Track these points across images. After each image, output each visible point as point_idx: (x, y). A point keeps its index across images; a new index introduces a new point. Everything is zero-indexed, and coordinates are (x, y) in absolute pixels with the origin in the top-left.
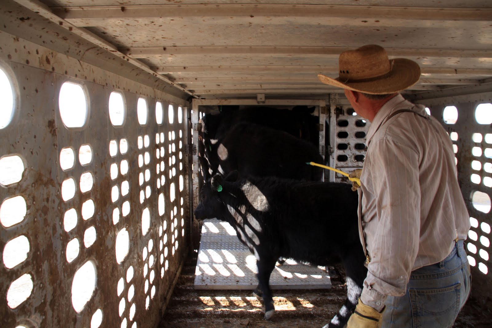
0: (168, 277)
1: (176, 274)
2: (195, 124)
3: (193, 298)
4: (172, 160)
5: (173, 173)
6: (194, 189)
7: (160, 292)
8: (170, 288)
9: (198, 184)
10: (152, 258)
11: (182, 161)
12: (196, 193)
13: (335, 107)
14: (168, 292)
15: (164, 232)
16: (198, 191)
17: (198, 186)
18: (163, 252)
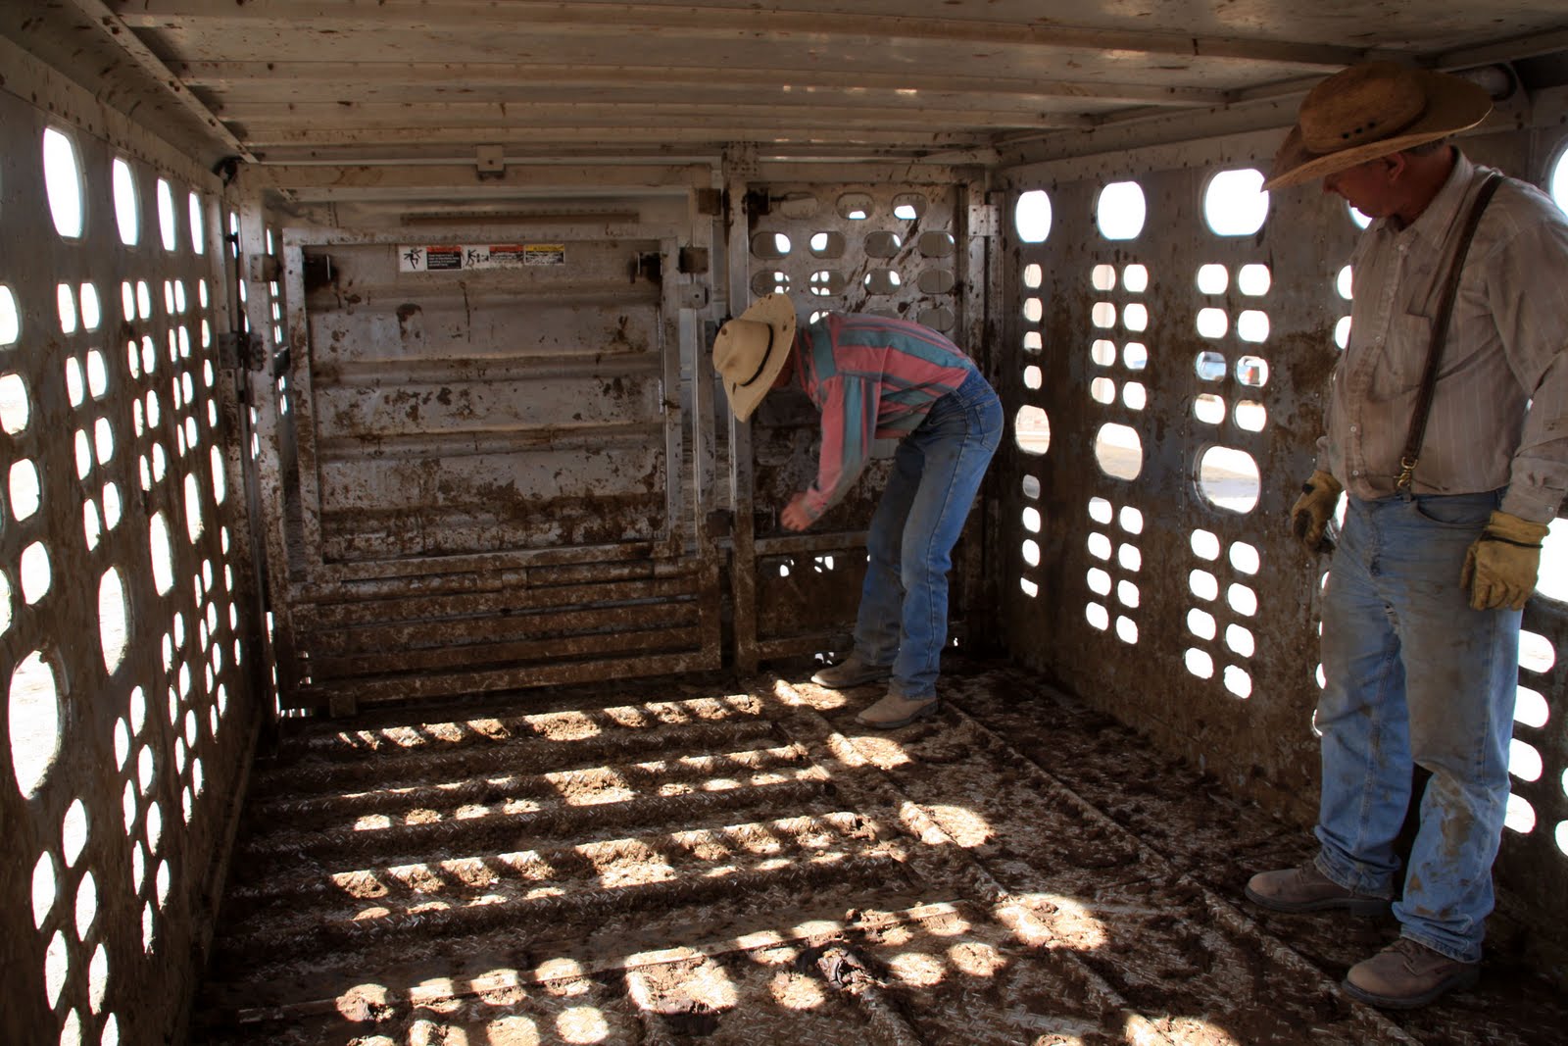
0: (205, 820)
1: (230, 805)
2: (255, 258)
3: (306, 880)
4: (184, 389)
5: (189, 435)
6: (266, 493)
7: (186, 881)
8: (216, 859)
9: (277, 475)
10: (146, 758)
11: (213, 392)
12: (274, 508)
13: (744, 192)
14: (212, 872)
15: (179, 657)
16: (279, 500)
17: (279, 484)
18: (180, 729)
